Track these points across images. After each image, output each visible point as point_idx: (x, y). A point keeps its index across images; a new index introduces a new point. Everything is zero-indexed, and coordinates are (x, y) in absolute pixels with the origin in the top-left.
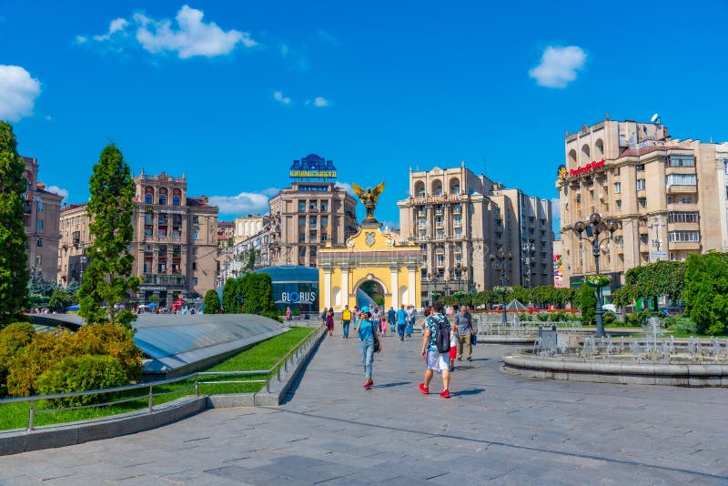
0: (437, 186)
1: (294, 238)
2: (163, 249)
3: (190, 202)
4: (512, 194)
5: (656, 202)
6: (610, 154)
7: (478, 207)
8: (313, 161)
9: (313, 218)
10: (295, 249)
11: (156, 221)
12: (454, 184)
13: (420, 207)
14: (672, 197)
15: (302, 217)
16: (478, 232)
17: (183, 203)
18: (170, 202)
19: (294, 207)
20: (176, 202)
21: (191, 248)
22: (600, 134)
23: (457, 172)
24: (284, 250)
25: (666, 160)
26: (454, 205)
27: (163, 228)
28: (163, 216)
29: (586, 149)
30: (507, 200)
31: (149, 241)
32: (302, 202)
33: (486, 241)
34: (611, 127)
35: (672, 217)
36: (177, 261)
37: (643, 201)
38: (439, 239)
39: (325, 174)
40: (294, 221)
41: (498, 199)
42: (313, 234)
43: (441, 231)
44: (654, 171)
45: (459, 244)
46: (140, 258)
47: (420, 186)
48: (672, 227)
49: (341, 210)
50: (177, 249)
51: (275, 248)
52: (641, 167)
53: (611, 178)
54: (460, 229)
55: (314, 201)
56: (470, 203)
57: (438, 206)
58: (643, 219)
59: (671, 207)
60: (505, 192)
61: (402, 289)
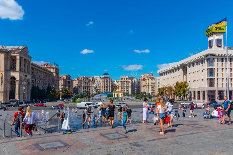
0: (124, 78)
1: (103, 85)
2: (85, 87)
3: (89, 80)
4: (135, 79)
5: (150, 84)
6: (145, 78)
7: (130, 82)
8: (106, 74)
9: (106, 82)
10: (104, 87)
11: (85, 83)
12: (127, 79)
13: (122, 81)
14: (152, 83)
15: (105, 82)
16: (130, 85)
17: (88, 80)
18: (86, 80)
19: (103, 81)
20: (87, 80)
21: (89, 87)
22: (145, 75)
23: (127, 77)
24: (102, 87)
25: (152, 79)
26: (126, 81)
27: (86, 84)
28: (85, 82)
29: (143, 76)
30: (134, 80)
31: (84, 86)
32: (105, 80)
33: (131, 86)
34: (146, 74)
35: (152, 86)
36: (87, 89)
37: (149, 83)
38: (125, 86)
39: (108, 76)
40: (103, 83)
41: (133, 80)
42: (106, 85)
43: (125, 85)
44: (150, 80)
45: (127, 87)
46: (83, 88)
47: (122, 79)
48: (152, 87)
49: (110, 81)
50: (87, 87)
51: (100, 87)
52: (149, 79)
53: (146, 80)
54: (127, 85)
55: (106, 80)
56: (129, 81)
57: (125, 81)
58: (149, 86)
59: (152, 85)
60: (134, 79)
61: (121, 95)
